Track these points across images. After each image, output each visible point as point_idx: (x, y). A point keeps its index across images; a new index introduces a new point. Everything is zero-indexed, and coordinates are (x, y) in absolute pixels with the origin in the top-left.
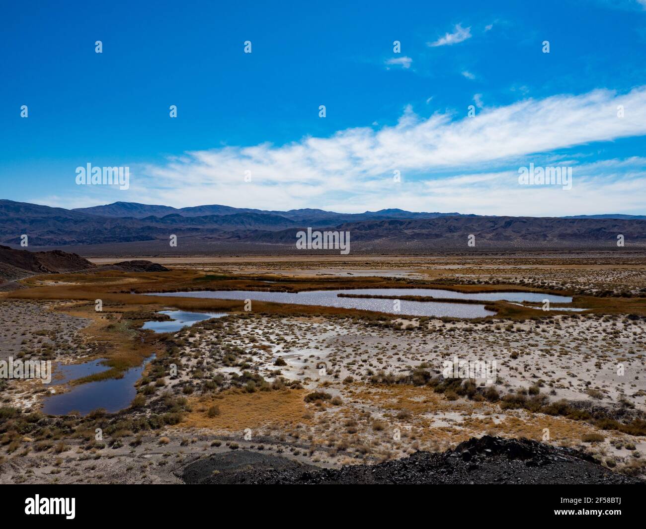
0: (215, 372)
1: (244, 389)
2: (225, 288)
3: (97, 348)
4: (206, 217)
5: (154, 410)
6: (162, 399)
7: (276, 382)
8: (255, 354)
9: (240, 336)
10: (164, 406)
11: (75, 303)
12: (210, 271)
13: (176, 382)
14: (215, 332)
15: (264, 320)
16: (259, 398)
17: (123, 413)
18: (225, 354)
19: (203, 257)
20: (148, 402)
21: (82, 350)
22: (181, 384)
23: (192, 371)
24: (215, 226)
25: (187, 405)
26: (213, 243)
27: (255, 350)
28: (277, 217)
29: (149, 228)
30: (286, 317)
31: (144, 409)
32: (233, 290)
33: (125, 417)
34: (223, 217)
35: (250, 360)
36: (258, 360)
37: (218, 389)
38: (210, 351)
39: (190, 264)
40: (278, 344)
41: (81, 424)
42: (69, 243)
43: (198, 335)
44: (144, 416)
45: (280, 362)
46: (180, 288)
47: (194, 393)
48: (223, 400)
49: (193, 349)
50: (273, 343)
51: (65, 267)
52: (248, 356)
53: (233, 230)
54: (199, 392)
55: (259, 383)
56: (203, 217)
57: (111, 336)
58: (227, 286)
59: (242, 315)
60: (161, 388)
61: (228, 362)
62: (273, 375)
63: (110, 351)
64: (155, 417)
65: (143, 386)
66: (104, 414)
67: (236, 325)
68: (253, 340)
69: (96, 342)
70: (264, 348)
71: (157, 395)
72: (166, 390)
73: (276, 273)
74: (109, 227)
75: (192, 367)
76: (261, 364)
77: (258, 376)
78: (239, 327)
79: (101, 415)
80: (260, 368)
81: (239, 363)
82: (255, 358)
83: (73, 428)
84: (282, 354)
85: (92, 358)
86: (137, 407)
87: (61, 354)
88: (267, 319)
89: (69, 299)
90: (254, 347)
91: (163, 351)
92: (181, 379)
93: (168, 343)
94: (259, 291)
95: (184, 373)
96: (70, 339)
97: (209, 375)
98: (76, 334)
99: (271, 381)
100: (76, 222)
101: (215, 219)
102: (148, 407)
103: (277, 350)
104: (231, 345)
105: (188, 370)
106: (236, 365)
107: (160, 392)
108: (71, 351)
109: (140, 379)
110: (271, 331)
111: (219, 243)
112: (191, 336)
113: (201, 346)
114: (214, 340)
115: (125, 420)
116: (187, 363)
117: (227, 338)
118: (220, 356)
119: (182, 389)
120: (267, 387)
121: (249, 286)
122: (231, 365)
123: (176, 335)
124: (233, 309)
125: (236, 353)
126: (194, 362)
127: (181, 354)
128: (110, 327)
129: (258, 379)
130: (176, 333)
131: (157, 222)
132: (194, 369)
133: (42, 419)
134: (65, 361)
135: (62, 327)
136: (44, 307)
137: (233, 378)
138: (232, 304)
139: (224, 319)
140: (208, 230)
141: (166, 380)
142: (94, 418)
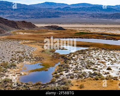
0: (83, 71)
1: (94, 79)
2: (87, 37)
3: (38, 59)
4: (80, 8)
5: (59, 84)
6: (62, 80)
7: (107, 77)
8: (99, 65)
9: (93, 57)
10: (63, 82)
11: (30, 41)
12: (81, 30)
13: (67, 74)
14: (83, 55)
15: (103, 51)
16: (100, 82)
17: (48, 84)
18: (87, 64)
19: (79, 24)
20: (57, 81)
21: (33, 59)
22: (69, 75)
23: (73, 70)
24: (84, 12)
25: (72, 83)
26: (83, 19)
27: (99, 63)
28: (110, 8)
29: (58, 12)
30: (112, 50)
31: (55, 83)
32: (90, 38)
33: (48, 85)
34: (87, 8)
35: (97, 67)
36: (100, 67)
37: (84, 77)
38: (81, 62)
39: (74, 27)
40: (108, 61)
41: (32, 87)
42: (28, 18)
43: (76, 56)
44: (55, 86)
45: (109, 69)
46: (70, 37)
47: (74, 79)
48: (85, 82)
49: (74, 61)
50: (106, 61)
51: (27, 27)
52: (96, 65)
53: (91, 14)
54: (76, 78)
55: (100, 76)
56: (79, 8)
57: (43, 55)
58: (88, 37)
59: (94, 49)
60: (62, 76)
61: (88, 67)
62: (106, 74)
63: (43, 60)
64: (59, 86)
65: (55, 75)
66: (41, 84)
67: (91, 52)
68: (98, 59)
69: (38, 56)
70: (103, 63)
71: (60, 78)
72: (64, 77)
73: (108, 32)
74: (43, 12)
75: (74, 69)
76: (101, 69)
77: (100, 74)
78: (92, 53)
79: (40, 84)
80: (101, 71)
81: (92, 68)
82: (99, 66)
83: (30, 88)
84: (110, 65)
85: (36, 62)
86: (53, 82)
87: (26, 60)
88: (104, 51)
89: (28, 40)
90: (99, 62)
91: (63, 61)
92: (69, 73)
93: (64, 58)
94: (101, 39)
95: (71, 70)
96: (29, 55)
97: (80, 72)
98: (30, 53)
99: (105, 76)
100: (30, 10)
101: (84, 9)
102: (57, 82)
103: (108, 64)
104: (89, 61)
105: (72, 69)
106: (91, 69)
107: (61, 77)
108: (29, 60)
109: (54, 72)
110: (106, 56)
111: (85, 19)
112: (74, 56)
113: (77, 60)
114: (83, 58)
115: (48, 86)
116: (72, 67)
117: (88, 58)
118: (85, 65)
119: (70, 76)
120: (103, 78)
121: (97, 37)
122: (89, 68)
123: (68, 56)
124: (90, 46)
125: (91, 64)
126: (74, 66)
127: (70, 63)
128: (43, 51)
129: (100, 75)
130: (68, 54)
131: (61, 10)
132: (75, 69)
133: (19, 84)
134: (27, 63)
135: (26, 50)
136: (19, 42)
137: (90, 74)
138: (90, 44)
139: (87, 50)
140: (81, 13)
141: (64, 73)
142: (37, 85)
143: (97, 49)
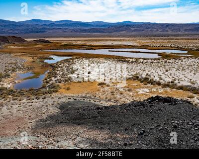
0: (68, 76)
2: (70, 48)
3: (30, 69)
4: (63, 24)
5: (49, 88)
6: (52, 84)
10: (52, 87)
11: (21, 54)
12: (65, 43)
13: (56, 79)
14: (68, 63)
16: (83, 84)
17: (39, 89)
19: (63, 38)
20: (47, 85)
21: (25, 69)
22: (58, 80)
23: (61, 76)
24: (67, 27)
25: (60, 86)
26: (66, 33)
28: (88, 24)
29: (44, 28)
30: (91, 58)
31: (46, 88)
32: (73, 49)
34: (69, 24)
37: (70, 81)
38: (66, 69)
39: (59, 41)
41: (26, 92)
42: (18, 33)
43: (62, 64)
44: (46, 90)
46: (56, 48)
47: (62, 83)
48: (71, 85)
49: (61, 69)
51: (17, 42)
53: (73, 29)
54: (64, 82)
57: (34, 65)
59: (77, 57)
61: (72, 73)
63: (34, 69)
64: (50, 90)
65: (45, 80)
66: (33, 89)
69: (29, 66)
72: (53, 82)
73: (87, 43)
74: (31, 28)
75: (61, 74)
78: (76, 61)
83: (24, 93)
85: (28, 71)
86: (44, 87)
87: (18, 70)
88: (85, 59)
89: (19, 52)
91: (51, 69)
93: (53, 67)
94: (82, 49)
96: (21, 65)
97: (66, 77)
100: (19, 26)
101: (66, 25)
105: (59, 75)
107: (51, 82)
108: (21, 69)
111: (68, 33)
112: (60, 64)
113: (63, 68)
114: (68, 66)
115: (40, 91)
116: (59, 73)
117: (72, 65)
118: (70, 71)
121: (79, 48)
123: (55, 64)
127: (57, 70)
128: (33, 61)
131: (47, 26)
133: (14, 91)
134: (20, 72)
135: (18, 61)
136: (11, 55)
138: (73, 54)
139: (71, 59)
140: (64, 29)
141: (53, 78)
142: (30, 90)
143: (79, 58)
